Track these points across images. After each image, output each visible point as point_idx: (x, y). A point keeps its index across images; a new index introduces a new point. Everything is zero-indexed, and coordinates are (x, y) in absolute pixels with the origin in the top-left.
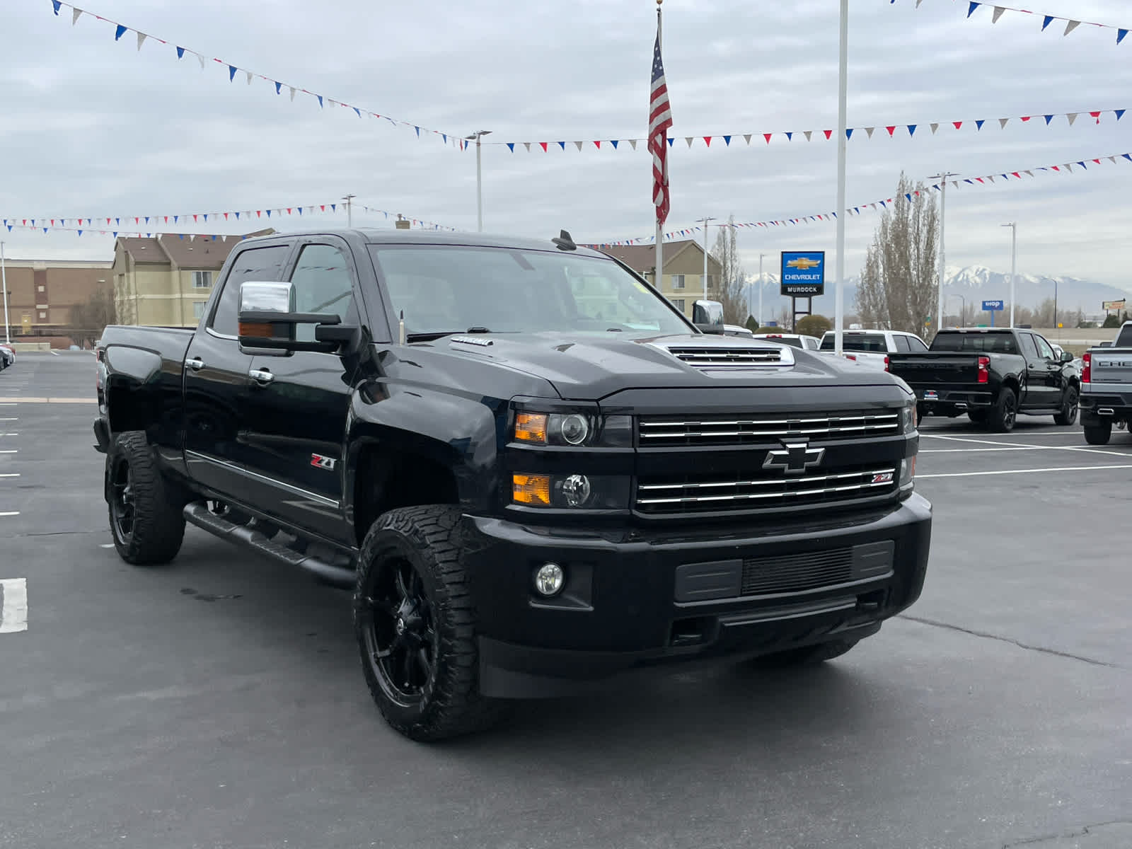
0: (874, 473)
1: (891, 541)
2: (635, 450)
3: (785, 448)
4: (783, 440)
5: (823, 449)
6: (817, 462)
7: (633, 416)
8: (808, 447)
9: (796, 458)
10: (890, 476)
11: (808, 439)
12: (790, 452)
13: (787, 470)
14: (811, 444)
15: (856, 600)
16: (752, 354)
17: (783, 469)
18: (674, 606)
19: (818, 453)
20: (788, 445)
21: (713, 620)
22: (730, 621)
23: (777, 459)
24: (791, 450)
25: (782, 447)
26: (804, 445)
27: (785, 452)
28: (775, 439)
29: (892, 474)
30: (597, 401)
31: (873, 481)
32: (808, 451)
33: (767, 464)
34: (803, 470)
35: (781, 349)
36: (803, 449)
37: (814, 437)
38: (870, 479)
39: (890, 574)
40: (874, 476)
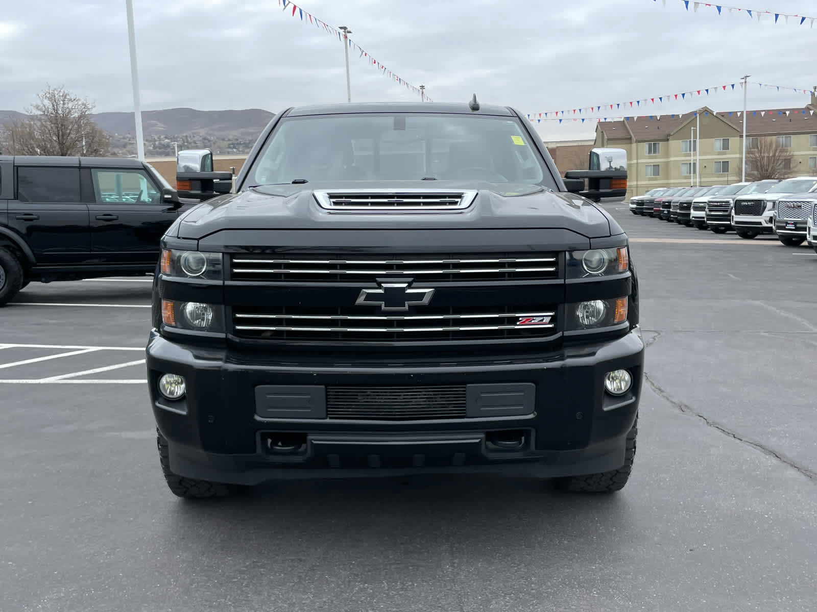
0: (517, 315)
1: (533, 384)
2: (224, 283)
3: (380, 287)
4: (378, 279)
5: (433, 289)
6: (426, 301)
7: (223, 253)
8: (409, 287)
9: (394, 297)
10: (548, 319)
11: (410, 279)
12: (385, 291)
13: (383, 308)
14: (414, 284)
15: (482, 436)
16: (423, 198)
17: (380, 307)
18: (255, 420)
19: (424, 294)
20: (382, 285)
21: (305, 435)
22: (319, 439)
23: (370, 297)
24: (386, 289)
25: (377, 286)
26: (405, 285)
27: (381, 291)
28: (371, 278)
29: (550, 318)
30: (198, 240)
31: (518, 323)
32: (409, 291)
33: (361, 300)
34: (407, 308)
35: (463, 193)
36: (403, 289)
37: (419, 278)
38: (514, 321)
39: (531, 416)
40: (520, 319)
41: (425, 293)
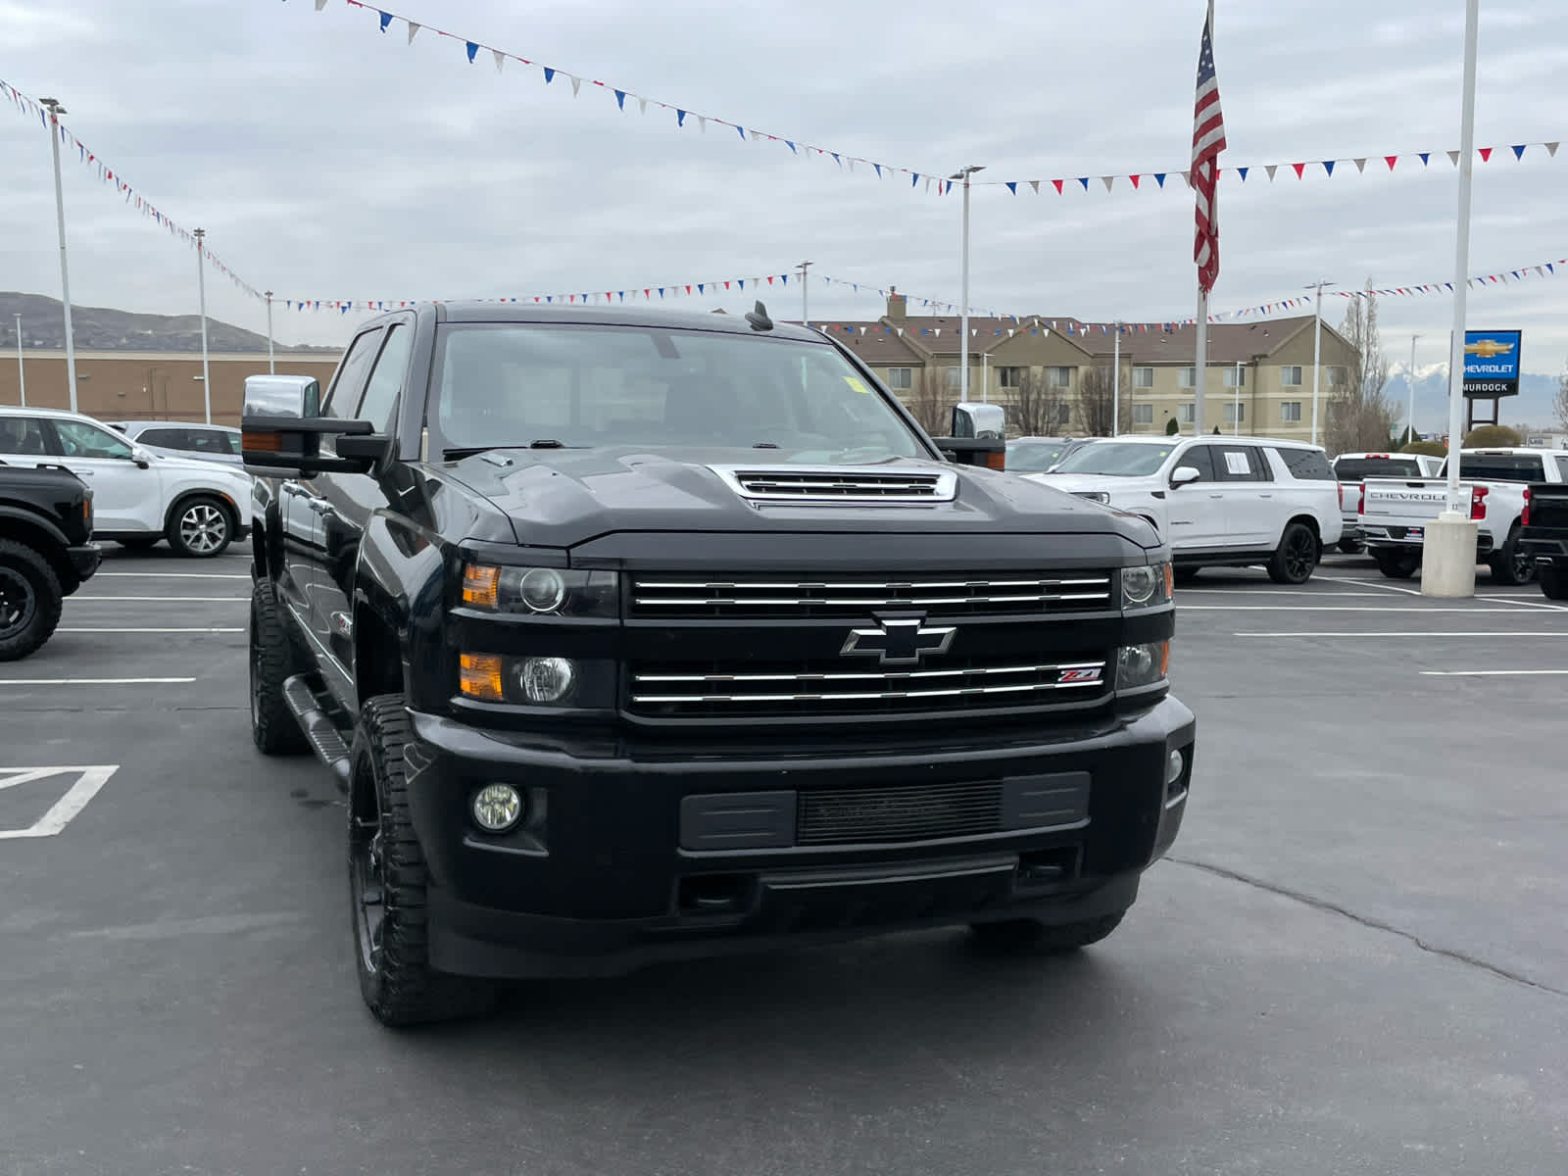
0: (1060, 667)
1: (1085, 773)
2: (622, 622)
3: (879, 626)
4: (878, 614)
5: (954, 628)
6: (944, 647)
7: (620, 572)
8: (923, 626)
9: (900, 641)
10: (1096, 673)
11: (923, 613)
12: (887, 632)
13: (883, 659)
14: (929, 621)
15: (1016, 859)
16: (882, 483)
17: (878, 658)
18: (678, 855)
19: (942, 636)
20: (884, 622)
21: (754, 877)
22: (777, 882)
23: (865, 641)
24: (890, 629)
25: (875, 625)
26: (916, 622)
27: (881, 632)
28: (865, 611)
29: (1099, 670)
30: (568, 549)
31: (1060, 680)
32: (921, 632)
33: (849, 648)
34: (916, 659)
35: (938, 476)
36: (914, 628)
37: (934, 611)
38: (1054, 676)
39: (1084, 823)
40: (1063, 673)
41: (944, 634)
